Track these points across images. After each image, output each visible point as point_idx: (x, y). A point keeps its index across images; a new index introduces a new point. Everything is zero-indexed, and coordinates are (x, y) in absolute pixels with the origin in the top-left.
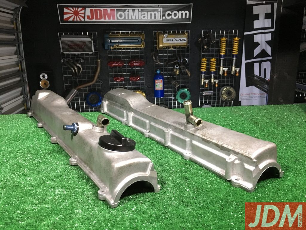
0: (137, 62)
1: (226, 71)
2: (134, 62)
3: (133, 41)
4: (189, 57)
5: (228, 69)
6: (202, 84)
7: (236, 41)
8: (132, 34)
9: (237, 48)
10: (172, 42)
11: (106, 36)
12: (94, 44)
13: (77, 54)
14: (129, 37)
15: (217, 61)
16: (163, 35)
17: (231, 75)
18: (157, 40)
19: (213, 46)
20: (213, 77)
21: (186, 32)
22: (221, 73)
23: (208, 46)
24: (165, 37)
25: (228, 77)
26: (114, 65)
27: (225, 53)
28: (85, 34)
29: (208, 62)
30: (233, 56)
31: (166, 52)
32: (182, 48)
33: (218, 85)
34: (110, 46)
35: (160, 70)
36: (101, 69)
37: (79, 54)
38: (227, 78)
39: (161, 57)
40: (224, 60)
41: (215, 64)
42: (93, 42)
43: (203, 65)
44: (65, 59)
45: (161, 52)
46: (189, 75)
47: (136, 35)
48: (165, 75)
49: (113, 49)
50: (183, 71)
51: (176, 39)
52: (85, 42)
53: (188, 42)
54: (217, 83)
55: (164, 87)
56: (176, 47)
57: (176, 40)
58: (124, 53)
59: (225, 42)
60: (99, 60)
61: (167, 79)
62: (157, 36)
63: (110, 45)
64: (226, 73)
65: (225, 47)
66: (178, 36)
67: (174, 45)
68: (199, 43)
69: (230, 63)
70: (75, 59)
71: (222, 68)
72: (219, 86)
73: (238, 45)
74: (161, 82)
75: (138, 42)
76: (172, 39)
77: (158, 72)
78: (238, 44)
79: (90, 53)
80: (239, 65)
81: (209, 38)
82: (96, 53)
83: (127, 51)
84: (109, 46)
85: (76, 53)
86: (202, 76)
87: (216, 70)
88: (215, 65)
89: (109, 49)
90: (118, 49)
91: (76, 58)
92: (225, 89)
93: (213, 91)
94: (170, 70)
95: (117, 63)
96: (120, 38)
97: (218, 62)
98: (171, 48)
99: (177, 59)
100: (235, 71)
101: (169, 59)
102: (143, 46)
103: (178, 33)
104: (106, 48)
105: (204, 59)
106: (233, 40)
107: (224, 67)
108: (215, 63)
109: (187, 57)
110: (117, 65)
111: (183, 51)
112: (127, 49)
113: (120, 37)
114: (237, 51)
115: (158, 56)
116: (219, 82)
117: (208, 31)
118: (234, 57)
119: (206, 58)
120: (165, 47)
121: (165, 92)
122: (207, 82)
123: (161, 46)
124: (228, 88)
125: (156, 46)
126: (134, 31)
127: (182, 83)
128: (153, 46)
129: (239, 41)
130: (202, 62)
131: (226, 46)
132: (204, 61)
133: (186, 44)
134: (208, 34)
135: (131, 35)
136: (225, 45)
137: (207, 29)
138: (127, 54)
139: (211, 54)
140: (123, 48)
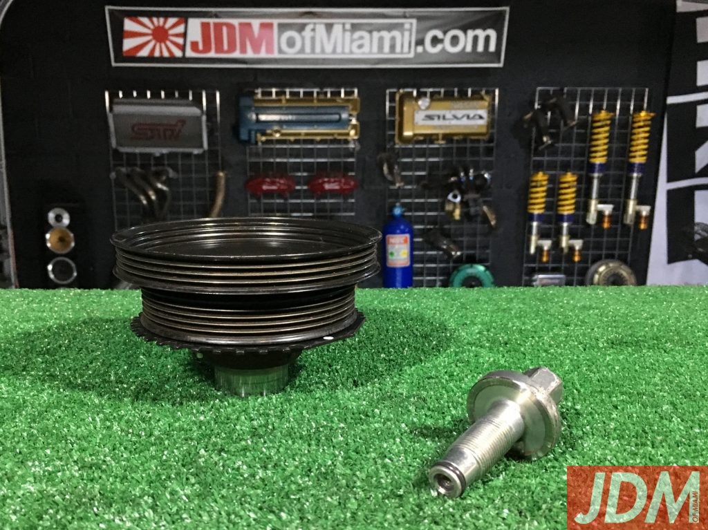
0: (335, 182)
1: (607, 213)
2: (326, 180)
3: (325, 117)
4: (491, 170)
5: (614, 209)
6: (532, 250)
7: (639, 121)
8: (322, 97)
9: (645, 144)
10: (441, 122)
11: (244, 102)
12: (208, 126)
13: (158, 155)
14: (312, 107)
15: (579, 181)
16: (414, 102)
17: (624, 226)
18: (397, 117)
19: (568, 138)
20: (565, 231)
21: (487, 93)
22: (592, 219)
23: (552, 136)
24: (419, 108)
25: (612, 232)
26: (265, 187)
27: (605, 158)
28: (184, 96)
29: (551, 186)
30: (631, 167)
31: (422, 153)
32: (473, 141)
33: (581, 255)
34: (256, 133)
35: (403, 205)
36: (225, 201)
37: (162, 155)
38: (609, 236)
39: (406, 167)
40: (601, 181)
41: (573, 193)
42: (208, 120)
43: (537, 192)
44: (124, 170)
45: (408, 153)
46: (493, 223)
47: (334, 101)
48: (417, 223)
49: (263, 143)
50: (472, 210)
51: (453, 112)
52: (182, 120)
53: (491, 124)
54: (579, 251)
55: (413, 258)
56: (455, 138)
57: (455, 117)
58: (296, 153)
59: (606, 125)
60: (221, 174)
61: (423, 233)
62: (397, 105)
63: (255, 128)
64: (606, 220)
65: (606, 141)
66: (460, 104)
67: (448, 131)
68: (526, 126)
69: (620, 189)
70: (153, 169)
71: (596, 205)
72: (584, 259)
73: (647, 135)
74: (405, 241)
75: (339, 123)
76: (441, 113)
77: (397, 211)
78: (646, 132)
79: (196, 151)
80: (647, 197)
81: (557, 111)
82: (212, 152)
83: (305, 147)
84: (253, 133)
85: (157, 151)
86: (531, 227)
87: (576, 209)
88: (573, 195)
89: (253, 140)
90: (279, 142)
91: (156, 165)
92: (602, 269)
93: (565, 274)
94: (433, 207)
95: (273, 183)
96: (288, 108)
97: (583, 186)
98: (438, 139)
99: (456, 174)
100: (638, 215)
101: (430, 174)
102: (352, 132)
103: (463, 96)
104: (244, 136)
105: (541, 177)
106: (633, 118)
107: (601, 203)
108: (574, 190)
109: (488, 169)
110: (274, 188)
111: (475, 152)
112: (305, 142)
113: (288, 105)
114: (645, 152)
115: (398, 164)
116: (585, 247)
117: (554, 91)
118: (633, 171)
119: (544, 174)
120: (421, 138)
121: (417, 275)
122: (547, 244)
123: (408, 133)
124: (611, 265)
125: (394, 135)
126: (329, 90)
127: (468, 248)
128: (384, 134)
129: (649, 123)
130: (534, 184)
131: (610, 138)
132: (541, 181)
133: (484, 130)
134: (553, 101)
135: (319, 100)
136: (607, 135)
137: (552, 86)
138: (304, 157)
139: (562, 161)
140: (292, 138)
